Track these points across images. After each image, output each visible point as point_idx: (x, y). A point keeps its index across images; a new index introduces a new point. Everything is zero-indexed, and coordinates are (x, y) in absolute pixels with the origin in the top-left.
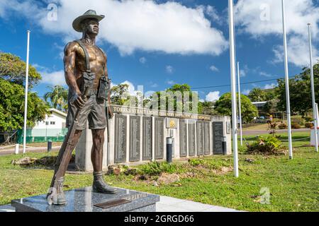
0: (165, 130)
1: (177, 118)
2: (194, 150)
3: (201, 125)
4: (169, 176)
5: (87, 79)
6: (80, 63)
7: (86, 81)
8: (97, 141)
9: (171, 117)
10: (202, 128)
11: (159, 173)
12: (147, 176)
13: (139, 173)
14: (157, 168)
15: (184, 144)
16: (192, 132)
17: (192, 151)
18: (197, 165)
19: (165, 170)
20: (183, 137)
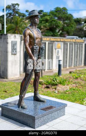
0: (54, 50)
1: (62, 42)
2: (72, 63)
3: (78, 46)
4: (63, 87)
5: (35, 49)
6: (31, 40)
7: (35, 50)
8: (37, 77)
9: (58, 41)
10: (78, 48)
11: (57, 85)
12: (50, 86)
13: (45, 84)
14: (56, 82)
15: (65, 59)
16: (71, 51)
17: (71, 64)
18: (77, 78)
19: (60, 83)
20: (65, 54)
